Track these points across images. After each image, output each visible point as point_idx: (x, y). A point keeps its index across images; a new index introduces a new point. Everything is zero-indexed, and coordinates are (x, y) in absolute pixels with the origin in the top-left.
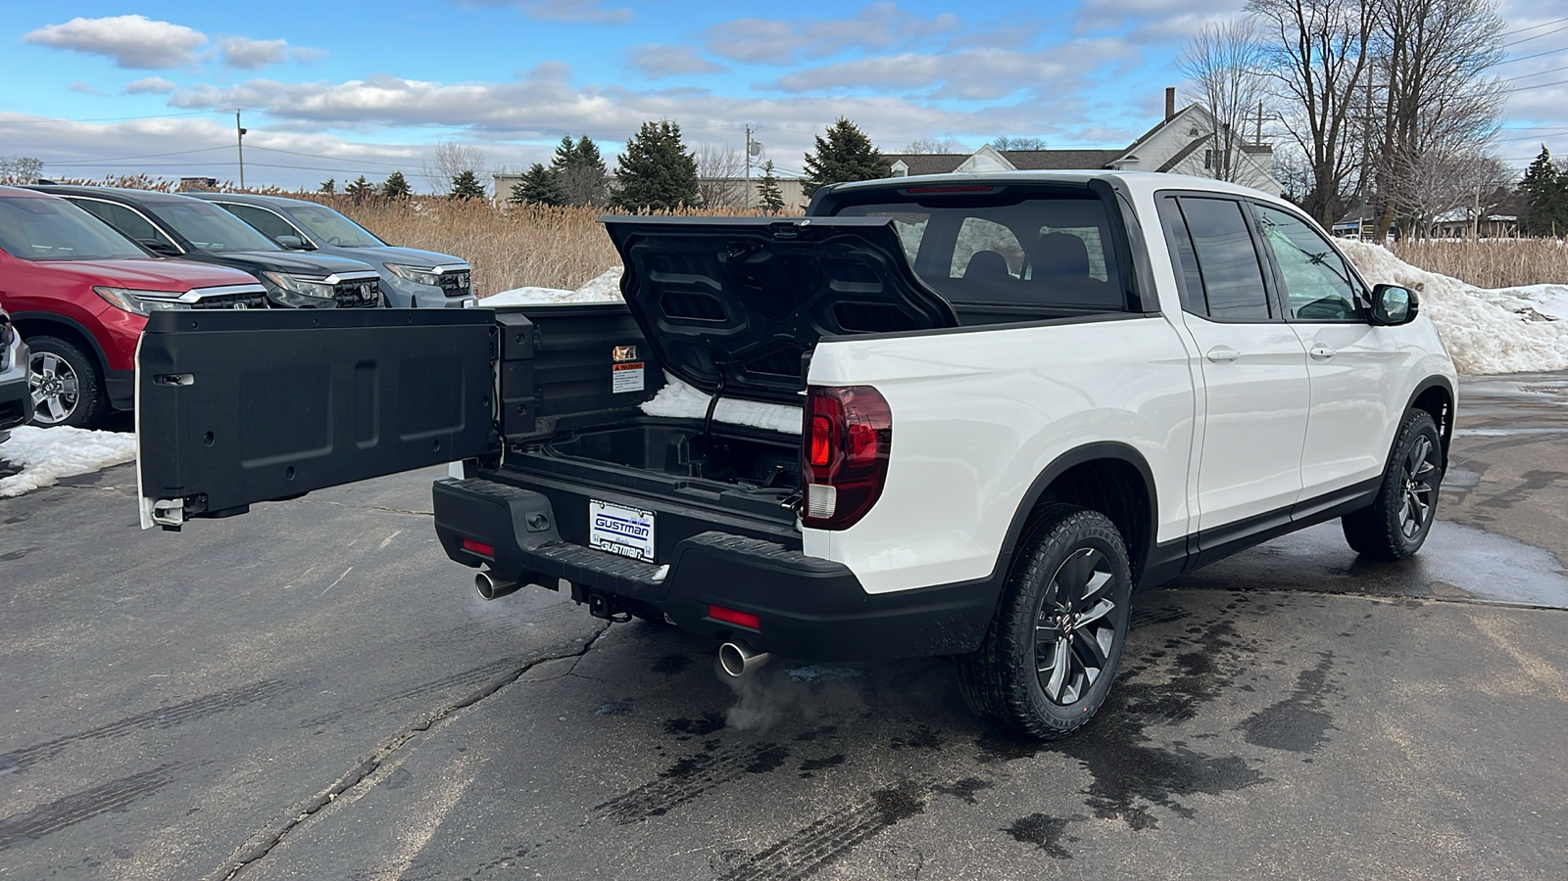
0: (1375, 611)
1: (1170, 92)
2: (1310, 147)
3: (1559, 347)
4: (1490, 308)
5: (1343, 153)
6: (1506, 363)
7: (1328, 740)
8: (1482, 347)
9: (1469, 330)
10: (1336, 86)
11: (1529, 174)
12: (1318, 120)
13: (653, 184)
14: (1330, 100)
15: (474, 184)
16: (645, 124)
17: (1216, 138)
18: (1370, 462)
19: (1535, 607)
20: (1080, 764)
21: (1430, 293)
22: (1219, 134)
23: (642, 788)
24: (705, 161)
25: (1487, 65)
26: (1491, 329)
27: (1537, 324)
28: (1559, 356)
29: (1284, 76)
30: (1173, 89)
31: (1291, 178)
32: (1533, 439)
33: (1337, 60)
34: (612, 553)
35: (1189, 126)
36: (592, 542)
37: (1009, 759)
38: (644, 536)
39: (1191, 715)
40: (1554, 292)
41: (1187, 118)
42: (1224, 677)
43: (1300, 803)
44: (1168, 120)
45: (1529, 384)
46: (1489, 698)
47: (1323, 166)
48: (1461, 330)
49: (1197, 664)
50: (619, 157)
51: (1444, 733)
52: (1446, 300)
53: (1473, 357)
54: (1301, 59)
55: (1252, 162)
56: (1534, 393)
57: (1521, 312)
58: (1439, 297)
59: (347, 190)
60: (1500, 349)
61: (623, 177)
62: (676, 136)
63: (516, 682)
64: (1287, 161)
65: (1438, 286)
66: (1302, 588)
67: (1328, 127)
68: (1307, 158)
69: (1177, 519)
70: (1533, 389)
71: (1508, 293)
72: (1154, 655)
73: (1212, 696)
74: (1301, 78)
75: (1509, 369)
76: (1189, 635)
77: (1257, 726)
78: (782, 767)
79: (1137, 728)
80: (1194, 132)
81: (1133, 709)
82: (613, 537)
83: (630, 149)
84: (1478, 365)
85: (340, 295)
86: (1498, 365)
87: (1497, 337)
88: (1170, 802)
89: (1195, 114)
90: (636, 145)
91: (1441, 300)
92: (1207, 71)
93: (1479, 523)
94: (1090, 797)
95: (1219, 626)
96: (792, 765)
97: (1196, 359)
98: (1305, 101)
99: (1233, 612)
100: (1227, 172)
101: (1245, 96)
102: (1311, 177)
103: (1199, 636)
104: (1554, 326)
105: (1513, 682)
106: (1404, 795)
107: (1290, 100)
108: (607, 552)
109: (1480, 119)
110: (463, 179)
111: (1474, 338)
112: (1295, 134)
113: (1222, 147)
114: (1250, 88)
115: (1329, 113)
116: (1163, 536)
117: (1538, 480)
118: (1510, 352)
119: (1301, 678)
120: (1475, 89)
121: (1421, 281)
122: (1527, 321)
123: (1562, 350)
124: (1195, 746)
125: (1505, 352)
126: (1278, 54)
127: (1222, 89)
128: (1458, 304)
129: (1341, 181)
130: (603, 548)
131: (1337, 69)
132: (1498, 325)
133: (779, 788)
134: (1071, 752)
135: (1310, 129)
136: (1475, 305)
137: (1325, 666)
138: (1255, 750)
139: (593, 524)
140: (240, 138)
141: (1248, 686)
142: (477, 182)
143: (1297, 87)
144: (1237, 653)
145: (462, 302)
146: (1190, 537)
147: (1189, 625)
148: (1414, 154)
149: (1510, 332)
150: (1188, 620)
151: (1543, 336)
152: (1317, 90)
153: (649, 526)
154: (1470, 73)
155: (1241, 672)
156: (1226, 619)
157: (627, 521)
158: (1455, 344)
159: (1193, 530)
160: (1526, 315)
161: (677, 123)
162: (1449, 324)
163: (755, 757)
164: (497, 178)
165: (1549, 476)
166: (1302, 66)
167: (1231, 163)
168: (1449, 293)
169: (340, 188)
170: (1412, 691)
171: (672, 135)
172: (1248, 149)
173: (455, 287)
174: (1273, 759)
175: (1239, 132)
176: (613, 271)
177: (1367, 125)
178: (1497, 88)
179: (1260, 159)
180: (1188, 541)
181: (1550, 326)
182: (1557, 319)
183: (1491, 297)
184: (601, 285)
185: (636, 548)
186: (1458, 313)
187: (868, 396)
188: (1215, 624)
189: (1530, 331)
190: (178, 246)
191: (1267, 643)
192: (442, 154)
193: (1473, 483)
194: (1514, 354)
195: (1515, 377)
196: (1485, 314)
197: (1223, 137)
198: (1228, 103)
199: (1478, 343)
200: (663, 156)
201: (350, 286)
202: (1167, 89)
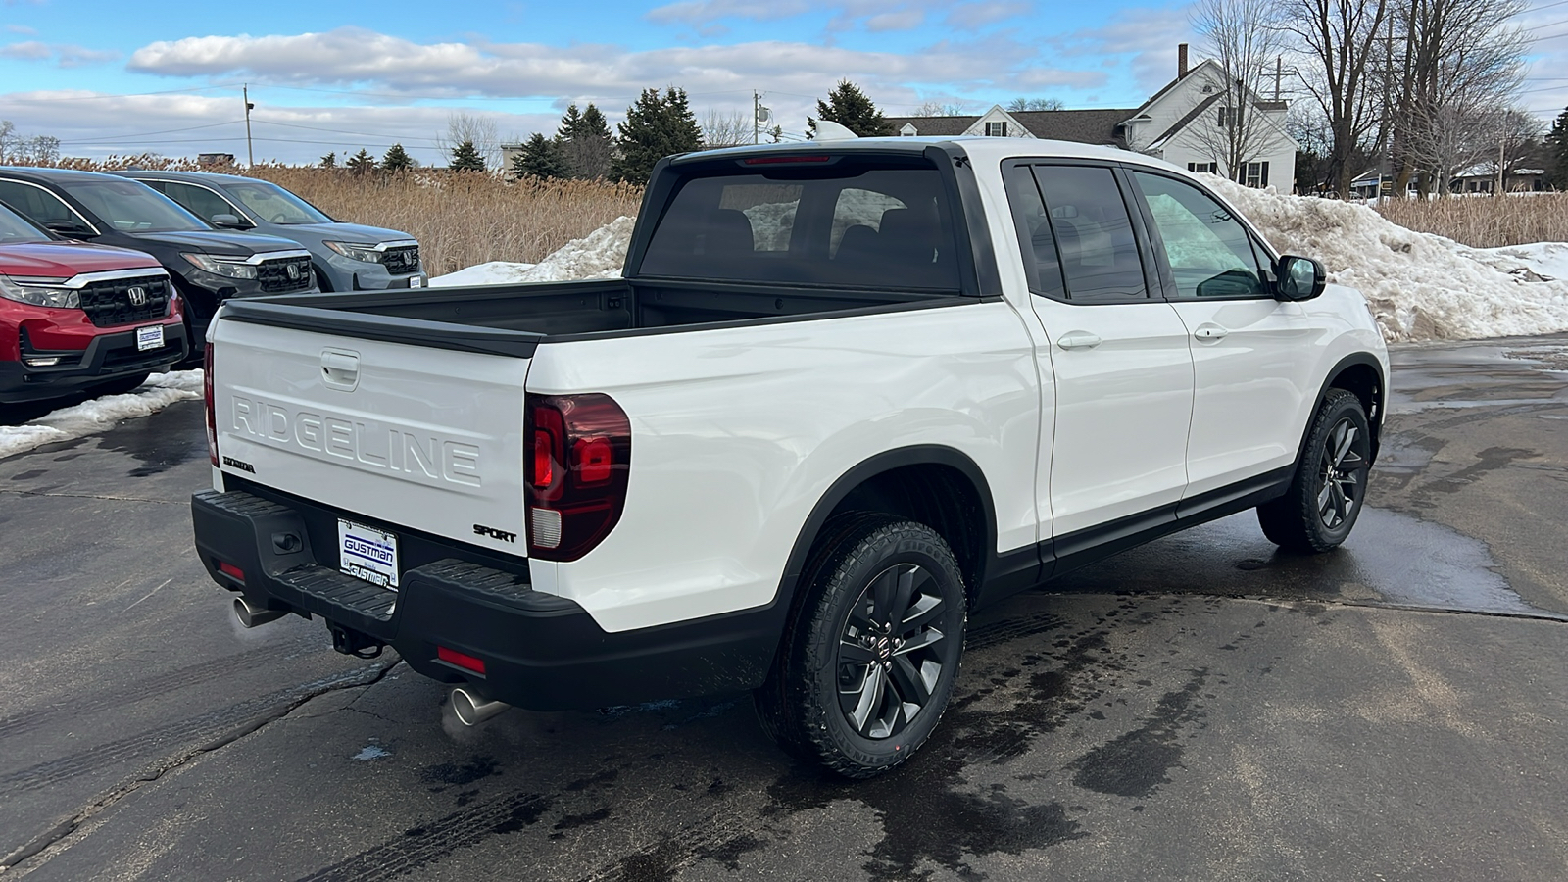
0: (1270, 618)
1: (1183, 49)
2: (1328, 102)
3: (1553, 309)
4: (1481, 269)
5: (1361, 107)
6: (1494, 327)
7: (1169, 781)
8: (1470, 310)
9: (1456, 292)
10: (1354, 39)
11: (1557, 126)
12: (1336, 75)
13: (654, 152)
14: (1348, 55)
15: (473, 156)
16: (645, 92)
17: (1229, 95)
18: (1278, 449)
19: (1450, 611)
20: (877, 815)
21: (1418, 254)
22: (1231, 90)
23: (361, 856)
24: (712, 128)
25: (1508, 15)
26: (1481, 291)
27: (1532, 286)
28: (1552, 319)
29: (1300, 30)
30: (1186, 45)
31: (1308, 134)
32: (1502, 412)
33: (1355, 12)
34: (360, 579)
35: (1202, 83)
36: (343, 566)
37: (798, 809)
38: (389, 562)
39: (1022, 749)
40: (1554, 250)
41: (1200, 75)
42: (1076, 702)
43: (1111, 865)
44: (1181, 78)
45: (1515, 350)
46: (1367, 725)
47: (1341, 123)
48: (1447, 293)
49: (1050, 685)
50: (619, 126)
51: (1304, 771)
52: (1434, 262)
53: (1460, 321)
54: (1318, 12)
55: (1266, 118)
56: (1517, 360)
57: (1515, 272)
58: (1428, 258)
59: (348, 163)
60: (1490, 312)
61: (625, 147)
62: (683, 103)
63: (285, 718)
64: (1305, 117)
65: (1426, 247)
66: (1197, 590)
67: (1346, 81)
68: (1325, 114)
69: (1023, 525)
70: (1518, 355)
71: (1505, 253)
72: (1006, 675)
73: (1055, 725)
74: (1318, 31)
75: (1498, 332)
76: (1054, 649)
77: (1091, 765)
78: (535, 825)
79: (954, 768)
80: (1207, 89)
81: (960, 743)
82: (361, 561)
83: (630, 116)
84: (1464, 329)
85: (264, 276)
86: (1487, 330)
87: (1486, 299)
88: (961, 866)
89: (1208, 72)
90: (636, 113)
91: (1430, 262)
92: (1219, 26)
93: (1417, 509)
94: (871, 859)
95: (1090, 638)
96: (546, 822)
97: (1042, 349)
98: (1323, 55)
99: (1111, 620)
100: (1240, 130)
101: (1258, 51)
102: (1329, 133)
103: (1063, 650)
104: (1549, 286)
105: (1399, 705)
106: (1234, 853)
107: (1307, 55)
108: (356, 577)
109: (1503, 70)
110: (463, 150)
111: (1461, 302)
112: (1312, 89)
113: (1235, 104)
114: (1264, 43)
115: (1348, 67)
116: (1002, 547)
117: (1494, 459)
118: (1500, 315)
119: (1162, 702)
120: (1497, 40)
121: (1409, 242)
122: (1520, 282)
123: (1555, 312)
124: (1013, 792)
125: (1494, 315)
126: (1294, 7)
127: (1234, 45)
128: (1446, 266)
129: (1360, 136)
130: (352, 574)
131: (1355, 22)
132: (1488, 287)
133: (518, 853)
134: (872, 801)
135: (1327, 84)
136: (1465, 266)
137: (1192, 688)
138: (1081, 795)
139: (342, 547)
140: (248, 113)
141: (1100, 713)
142: (478, 154)
143: (1314, 42)
144: (1100, 671)
145: (409, 279)
146: (1041, 544)
147: (1058, 637)
148: (1432, 108)
149: (1501, 294)
150: (1057, 632)
151: (1536, 297)
152: (1335, 44)
153: (392, 550)
154: (1491, 23)
155: (1096, 696)
156: (1101, 630)
157: (372, 544)
158: (1441, 308)
159: (1045, 536)
160: (1520, 276)
161: (683, 90)
162: (1435, 286)
163: (509, 812)
164: (504, 148)
165: (1508, 455)
166: (1319, 19)
167: (1245, 120)
168: (1438, 254)
169: (341, 162)
170: (1284, 718)
171: (679, 101)
172: (1264, 106)
173: (401, 264)
174: (1102, 803)
175: (1253, 88)
176: (573, 244)
177: (1387, 80)
178: (1520, 38)
179: (1274, 116)
180: (1039, 549)
181: (1545, 287)
182: (1553, 279)
183: (1484, 257)
184: (561, 259)
185: (382, 574)
186: (1447, 275)
187: (600, 405)
188: (1087, 635)
189: (1523, 293)
190: (93, 227)
191: (1137, 658)
192: (455, 125)
193: (1423, 462)
194: (1505, 317)
195: (1503, 342)
196: (1475, 276)
197: (1236, 93)
198: (1241, 59)
199: (1466, 307)
200: (664, 124)
201: (276, 266)
202: (1180, 46)
